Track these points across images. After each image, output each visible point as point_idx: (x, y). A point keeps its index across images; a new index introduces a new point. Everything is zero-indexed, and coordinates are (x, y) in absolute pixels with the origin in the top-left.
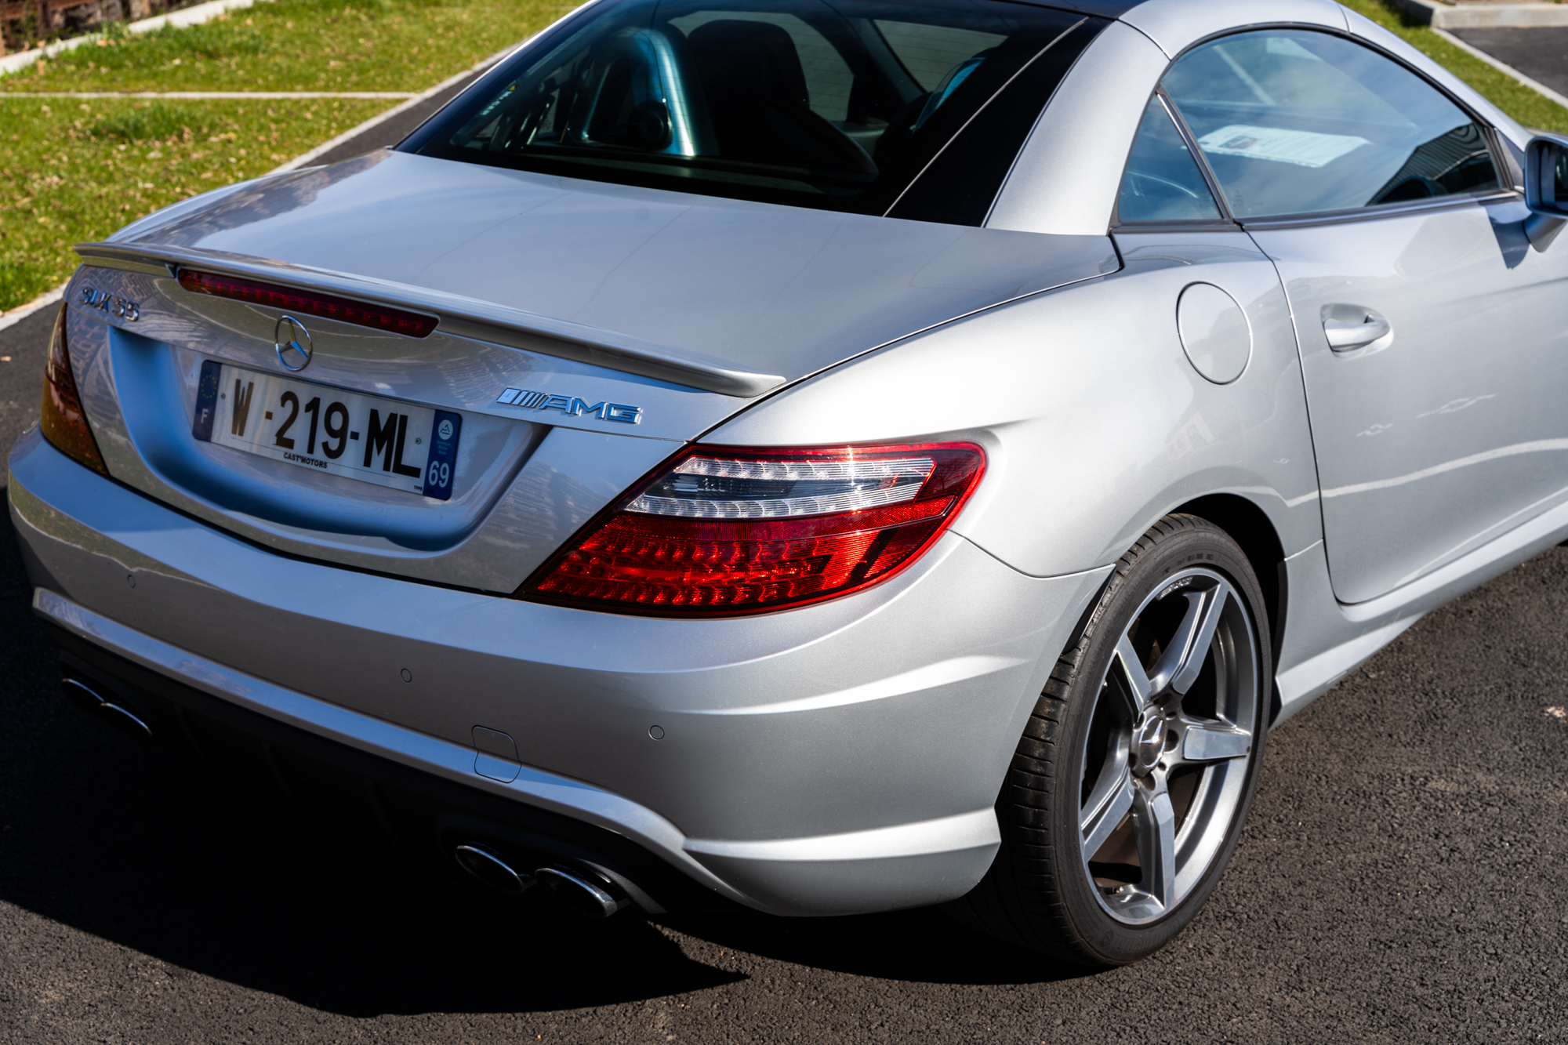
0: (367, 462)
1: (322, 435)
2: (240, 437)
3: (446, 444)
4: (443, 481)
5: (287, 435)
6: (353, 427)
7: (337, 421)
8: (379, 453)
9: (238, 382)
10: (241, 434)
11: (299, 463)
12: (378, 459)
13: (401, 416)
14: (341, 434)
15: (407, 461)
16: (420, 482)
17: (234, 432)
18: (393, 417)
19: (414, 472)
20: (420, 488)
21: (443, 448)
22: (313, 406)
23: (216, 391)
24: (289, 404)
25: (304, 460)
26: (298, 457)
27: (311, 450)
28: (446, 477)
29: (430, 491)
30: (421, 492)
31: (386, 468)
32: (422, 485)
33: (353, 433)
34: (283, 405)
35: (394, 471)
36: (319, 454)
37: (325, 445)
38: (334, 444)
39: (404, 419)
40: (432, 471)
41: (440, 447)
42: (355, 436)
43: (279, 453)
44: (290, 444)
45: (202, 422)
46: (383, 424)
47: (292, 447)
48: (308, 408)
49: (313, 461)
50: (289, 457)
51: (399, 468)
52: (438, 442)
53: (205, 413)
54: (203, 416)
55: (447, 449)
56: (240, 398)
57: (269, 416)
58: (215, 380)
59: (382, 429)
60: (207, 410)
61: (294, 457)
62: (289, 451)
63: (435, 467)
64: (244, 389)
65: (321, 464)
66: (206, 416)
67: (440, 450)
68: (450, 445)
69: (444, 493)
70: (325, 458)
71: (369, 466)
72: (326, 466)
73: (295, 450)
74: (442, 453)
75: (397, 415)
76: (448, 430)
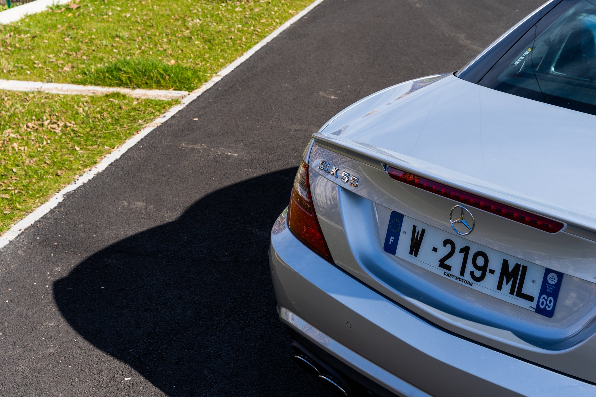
0: (499, 287)
1: (470, 267)
2: (415, 257)
3: (552, 287)
4: (549, 307)
5: (447, 262)
6: (490, 267)
7: (480, 261)
8: (507, 284)
9: (415, 227)
10: (416, 255)
11: (454, 279)
12: (507, 287)
13: (523, 266)
14: (483, 269)
15: (524, 291)
16: (534, 304)
17: (411, 253)
18: (517, 266)
19: (530, 299)
20: (534, 308)
21: (550, 288)
22: (465, 250)
23: (400, 229)
24: (449, 247)
25: (457, 278)
26: (453, 276)
27: (462, 273)
28: (552, 305)
29: (539, 310)
30: (534, 310)
31: (512, 292)
32: (535, 306)
33: (490, 270)
34: (445, 246)
35: (516, 296)
36: (467, 277)
37: (472, 274)
38: (478, 274)
39: (525, 268)
40: (541, 300)
41: (548, 287)
42: (492, 272)
43: (441, 272)
44: (449, 268)
45: (390, 243)
46: (511, 268)
47: (450, 270)
48: (461, 251)
49: (463, 280)
50: (448, 275)
51: (520, 295)
52: (547, 284)
53: (392, 239)
54: (391, 240)
55: (552, 289)
56: (416, 236)
57: (435, 250)
58: (399, 223)
59: (510, 271)
60: (393, 238)
61: (451, 276)
62: (447, 271)
63: (544, 298)
64: (418, 231)
65: (469, 283)
66: (392, 241)
67: (548, 289)
68: (555, 287)
69: (549, 314)
70: (471, 280)
71: (500, 290)
72: (472, 284)
73: (452, 272)
74: (549, 291)
75: (520, 265)
76: (553, 280)
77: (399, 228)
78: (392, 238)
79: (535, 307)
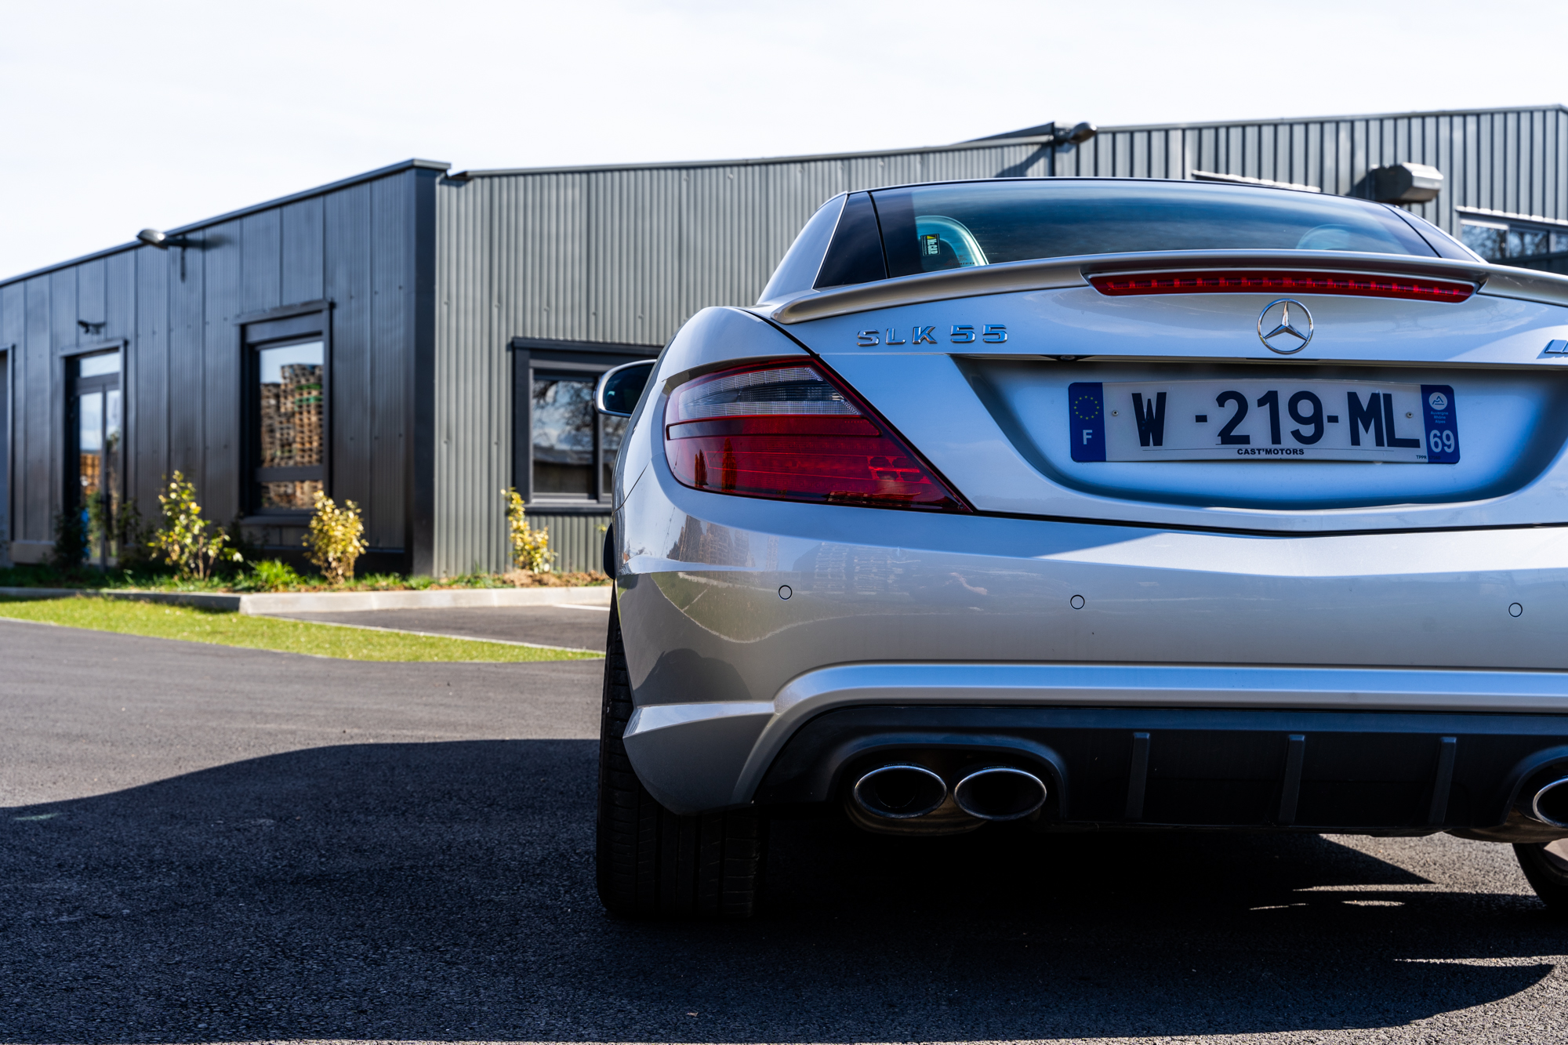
0: (1355, 440)
1: (1287, 424)
2: (1157, 447)
3: (1442, 414)
4: (1449, 447)
5: (1237, 431)
6: (1327, 412)
8: (1367, 431)
9: (1137, 398)
10: (1158, 442)
11: (1263, 455)
12: (1368, 437)
13: (1384, 394)
14: (1317, 419)
15: (1399, 434)
16: (1423, 450)
17: (1144, 442)
18: (1375, 397)
19: (1414, 443)
20: (1425, 457)
21: (1440, 417)
22: (1270, 399)
23: (1101, 410)
24: (1232, 406)
25: (1268, 452)
26: (1259, 450)
27: (1276, 438)
28: (1452, 441)
29: (1435, 458)
30: (1427, 460)
31: (1379, 443)
32: (1425, 453)
33: (1329, 417)
34: (1221, 405)
35: (1389, 446)
36: (1288, 441)
37: (1296, 434)
38: (1308, 430)
39: (1388, 398)
40: (1432, 440)
41: (1435, 417)
42: (1333, 419)
43: (1231, 451)
44: (1245, 439)
45: (1085, 442)
46: (1365, 403)
47: (1248, 443)
48: (1261, 402)
49: (1282, 450)
50: (1247, 452)
51: (1395, 442)
52: (1432, 413)
53: (1088, 434)
54: (1085, 437)
55: (1444, 418)
56: (1145, 410)
57: (1201, 419)
58: (1094, 400)
59: (1365, 409)
60: (1091, 431)
61: (1253, 452)
62: (1244, 447)
63: (1435, 436)
64: (1149, 401)
65: (1295, 451)
66: (1090, 437)
67: (1437, 419)
68: (1447, 413)
69: (1453, 458)
70: (1298, 445)
71: (1358, 444)
72: (1302, 452)
73: (1255, 444)
74: (1440, 422)
75: (1379, 394)
76: (1440, 402)
77: (1097, 410)
78: (1085, 432)
79: (1426, 455)
